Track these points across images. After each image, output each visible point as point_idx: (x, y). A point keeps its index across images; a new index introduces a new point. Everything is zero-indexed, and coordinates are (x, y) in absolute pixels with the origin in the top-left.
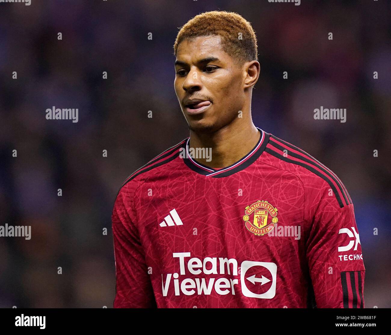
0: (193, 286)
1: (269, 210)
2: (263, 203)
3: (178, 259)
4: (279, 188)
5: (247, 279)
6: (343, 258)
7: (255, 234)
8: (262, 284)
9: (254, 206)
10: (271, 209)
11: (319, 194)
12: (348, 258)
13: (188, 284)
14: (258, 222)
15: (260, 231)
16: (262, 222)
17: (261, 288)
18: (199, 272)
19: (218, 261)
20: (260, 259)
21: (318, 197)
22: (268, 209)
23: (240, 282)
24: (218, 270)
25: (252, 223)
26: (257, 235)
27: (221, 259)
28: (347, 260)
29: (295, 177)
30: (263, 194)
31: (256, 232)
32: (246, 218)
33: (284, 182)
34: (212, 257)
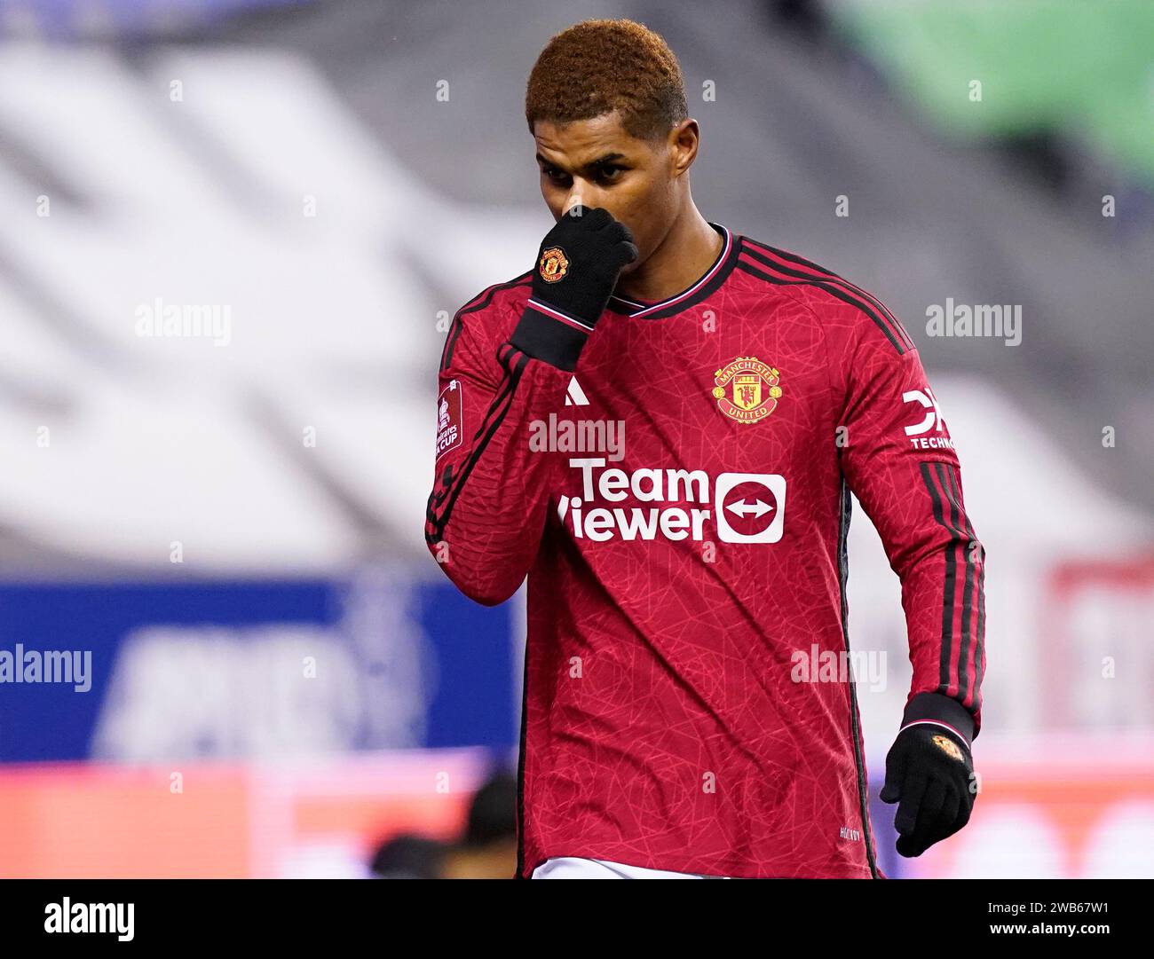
0: (609, 523)
1: (763, 375)
2: (748, 362)
3: (580, 471)
4: (775, 332)
5: (728, 507)
6: (919, 443)
7: (740, 421)
8: (757, 516)
9: (732, 368)
10: (766, 372)
11: (853, 337)
12: (929, 444)
13: (599, 519)
14: (743, 398)
15: (748, 416)
16: (751, 398)
17: (755, 524)
18: (622, 496)
19: (665, 477)
20: (752, 469)
21: (852, 342)
22: (760, 372)
23: (714, 515)
24: (665, 494)
25: (731, 400)
26: (744, 424)
27: (671, 473)
28: (928, 447)
29: (803, 310)
30: (745, 345)
31: (741, 416)
32: (718, 393)
33: (783, 322)
34: (652, 468)
